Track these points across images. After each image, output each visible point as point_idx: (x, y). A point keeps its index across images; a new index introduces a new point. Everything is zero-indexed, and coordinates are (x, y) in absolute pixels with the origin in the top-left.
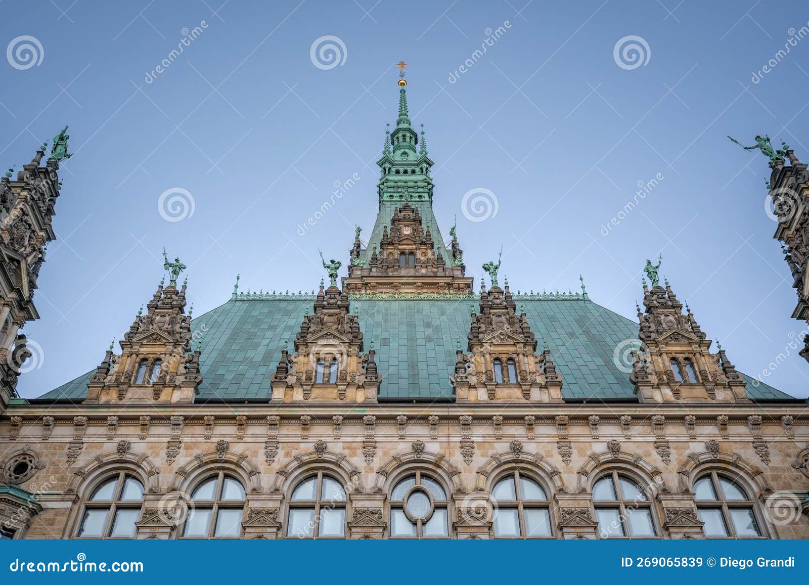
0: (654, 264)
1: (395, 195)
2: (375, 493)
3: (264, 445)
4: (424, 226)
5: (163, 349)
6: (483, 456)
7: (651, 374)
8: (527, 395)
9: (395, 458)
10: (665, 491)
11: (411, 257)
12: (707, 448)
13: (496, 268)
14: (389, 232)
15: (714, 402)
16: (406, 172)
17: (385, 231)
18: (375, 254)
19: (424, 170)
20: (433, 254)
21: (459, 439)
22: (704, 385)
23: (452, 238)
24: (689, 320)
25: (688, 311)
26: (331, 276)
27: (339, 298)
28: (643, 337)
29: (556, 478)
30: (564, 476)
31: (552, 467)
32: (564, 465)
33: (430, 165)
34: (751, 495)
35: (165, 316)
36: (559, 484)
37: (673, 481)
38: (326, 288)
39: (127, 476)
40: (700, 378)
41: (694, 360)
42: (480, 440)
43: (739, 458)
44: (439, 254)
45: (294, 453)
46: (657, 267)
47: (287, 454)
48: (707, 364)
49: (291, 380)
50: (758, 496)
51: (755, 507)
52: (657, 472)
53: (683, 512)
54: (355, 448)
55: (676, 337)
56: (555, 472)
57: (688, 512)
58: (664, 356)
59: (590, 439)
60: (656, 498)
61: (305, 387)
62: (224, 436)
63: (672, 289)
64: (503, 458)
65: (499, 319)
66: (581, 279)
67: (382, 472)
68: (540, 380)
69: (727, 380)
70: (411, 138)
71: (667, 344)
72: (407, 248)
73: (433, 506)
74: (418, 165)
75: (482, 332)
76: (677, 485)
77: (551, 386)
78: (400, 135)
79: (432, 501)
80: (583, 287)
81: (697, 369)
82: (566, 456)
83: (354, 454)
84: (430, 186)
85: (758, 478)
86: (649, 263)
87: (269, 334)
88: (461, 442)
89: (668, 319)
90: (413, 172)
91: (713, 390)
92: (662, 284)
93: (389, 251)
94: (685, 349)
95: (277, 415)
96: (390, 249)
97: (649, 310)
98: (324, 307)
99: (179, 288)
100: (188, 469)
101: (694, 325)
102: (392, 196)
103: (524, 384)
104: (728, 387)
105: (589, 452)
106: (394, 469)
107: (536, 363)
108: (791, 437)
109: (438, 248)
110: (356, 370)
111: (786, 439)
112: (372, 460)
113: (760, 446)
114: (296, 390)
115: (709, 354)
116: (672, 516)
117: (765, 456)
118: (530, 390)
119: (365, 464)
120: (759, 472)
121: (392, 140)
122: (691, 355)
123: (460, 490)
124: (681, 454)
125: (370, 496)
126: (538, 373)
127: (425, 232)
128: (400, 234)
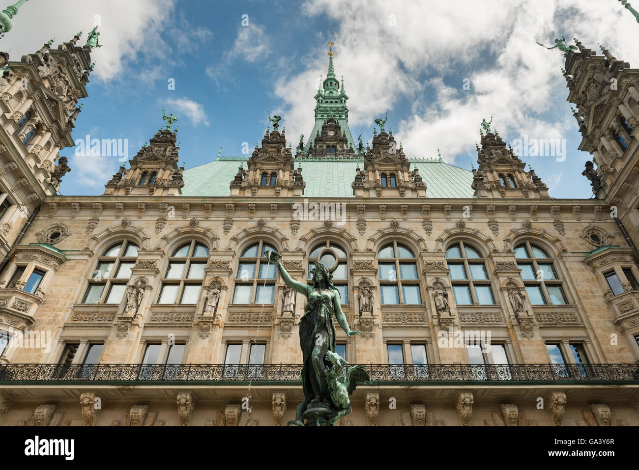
0: (487, 121)
1: (325, 115)
2: (298, 251)
3: (224, 222)
4: (342, 130)
5: (158, 166)
6: (372, 230)
7: (485, 183)
8: (402, 194)
9: (312, 231)
10: (495, 251)
11: (334, 149)
12: (523, 226)
13: (384, 122)
14: (320, 134)
15: (527, 198)
16: (332, 102)
17: (318, 134)
18: (311, 146)
19: (343, 101)
20: (347, 147)
21: (356, 220)
22: (521, 189)
23: (359, 142)
24: (510, 153)
25: (510, 147)
26: (275, 125)
28: (480, 161)
29: (421, 243)
30: (426, 242)
31: (419, 237)
32: (427, 235)
33: (347, 99)
34: (552, 255)
35: (161, 147)
36: (423, 247)
37: (500, 245)
38: (270, 132)
39: (129, 243)
40: (518, 185)
41: (514, 175)
42: (371, 220)
43: (545, 232)
44: (351, 147)
45: (243, 227)
46: (490, 123)
47: (239, 228)
48: (523, 178)
49: (243, 185)
50: (557, 255)
51: (555, 263)
52: (490, 240)
53: (507, 264)
54: (285, 225)
55: (502, 161)
56: (421, 240)
57: (511, 264)
58: (494, 173)
59: (445, 220)
60: (489, 256)
61: (253, 188)
62: (195, 216)
63: (499, 135)
64: (386, 231)
66: (438, 151)
67: (303, 239)
68: (411, 185)
69: (536, 187)
70: (335, 84)
71: (496, 166)
72: (331, 143)
73: (337, 260)
74: (339, 99)
75: (373, 158)
76: (503, 247)
77: (420, 189)
78: (329, 82)
79: (337, 258)
80: (440, 155)
81: (516, 180)
82: (428, 230)
83: (284, 229)
84: (346, 111)
85: (558, 244)
86: (484, 120)
88: (357, 221)
89: (496, 153)
90: (336, 102)
91: (527, 192)
92: (492, 132)
93: (320, 145)
94: (508, 168)
95: (232, 203)
96: (321, 144)
97: (484, 147)
98: (268, 143)
99: (172, 132)
100: (171, 236)
101: (513, 155)
102: (323, 116)
103: (400, 188)
104: (537, 191)
105: (444, 228)
106: (311, 238)
107: (409, 176)
108: (579, 220)
109: (351, 144)
110: (288, 179)
111: (575, 221)
112: (297, 232)
113: (558, 225)
114: (247, 190)
115: (524, 172)
116: (500, 266)
117: (562, 231)
118: (404, 191)
119: (291, 234)
120: (558, 240)
121: (324, 85)
122: (512, 173)
123: (356, 250)
124: (506, 230)
125: (294, 254)
126: (410, 182)
127: (342, 134)
128: (327, 135)
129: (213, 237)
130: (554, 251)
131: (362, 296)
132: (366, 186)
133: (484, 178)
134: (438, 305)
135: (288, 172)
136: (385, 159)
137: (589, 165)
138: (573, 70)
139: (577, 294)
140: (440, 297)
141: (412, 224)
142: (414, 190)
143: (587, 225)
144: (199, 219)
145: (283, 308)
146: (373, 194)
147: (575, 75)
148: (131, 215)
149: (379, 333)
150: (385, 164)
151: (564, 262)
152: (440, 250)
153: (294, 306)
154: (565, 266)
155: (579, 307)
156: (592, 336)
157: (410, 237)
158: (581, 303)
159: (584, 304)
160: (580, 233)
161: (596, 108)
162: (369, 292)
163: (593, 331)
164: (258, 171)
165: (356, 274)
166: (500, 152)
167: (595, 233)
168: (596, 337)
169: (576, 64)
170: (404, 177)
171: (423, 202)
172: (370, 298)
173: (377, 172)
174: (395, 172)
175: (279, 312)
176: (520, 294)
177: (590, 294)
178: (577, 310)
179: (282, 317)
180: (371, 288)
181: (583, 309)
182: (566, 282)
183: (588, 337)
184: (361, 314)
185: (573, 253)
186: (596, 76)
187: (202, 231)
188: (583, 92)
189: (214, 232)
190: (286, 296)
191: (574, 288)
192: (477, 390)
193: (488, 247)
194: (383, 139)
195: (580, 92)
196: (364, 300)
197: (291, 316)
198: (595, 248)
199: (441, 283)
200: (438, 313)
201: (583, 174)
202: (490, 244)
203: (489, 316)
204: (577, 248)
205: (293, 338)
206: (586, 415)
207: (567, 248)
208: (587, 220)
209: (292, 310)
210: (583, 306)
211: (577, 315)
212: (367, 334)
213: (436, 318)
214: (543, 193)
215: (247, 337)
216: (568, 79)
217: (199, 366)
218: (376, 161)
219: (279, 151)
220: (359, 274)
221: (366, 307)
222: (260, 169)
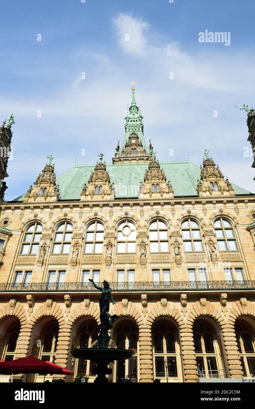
1: (130, 129)
2: (112, 228)
3: (79, 214)
4: (140, 140)
5: (47, 185)
6: (147, 215)
7: (203, 188)
8: (162, 196)
9: (119, 217)
10: (205, 225)
11: (135, 150)
12: (219, 211)
14: (128, 142)
15: (223, 196)
16: (134, 121)
17: (127, 142)
18: (123, 150)
19: (140, 120)
22: (220, 191)
23: (150, 143)
24: (217, 169)
25: (218, 166)
26: (100, 159)
27: (103, 166)
28: (201, 175)
30: (172, 221)
31: (169, 218)
32: (173, 217)
33: (142, 118)
35: (48, 174)
37: (207, 221)
38: (99, 163)
39: (38, 224)
40: (219, 188)
41: (218, 182)
42: (146, 210)
43: (230, 214)
44: (144, 149)
45: (88, 216)
46: (208, 152)
47: (86, 216)
48: (222, 184)
49: (87, 193)
50: (234, 225)
51: (234, 229)
52: (202, 219)
53: (209, 231)
54: (107, 214)
55: (212, 175)
56: (170, 220)
57: (211, 231)
58: (208, 181)
59: (182, 209)
60: (202, 227)
61: (91, 195)
62: (66, 211)
63: (212, 159)
64: (153, 216)
65: (154, 171)
67: (115, 221)
68: (167, 191)
69: (228, 189)
70: (136, 109)
71: (209, 178)
72: (133, 147)
73: (131, 231)
74: (138, 118)
75: (149, 176)
77: (170, 193)
78: (132, 108)
79: (131, 229)
81: (218, 185)
82: (173, 215)
83: (106, 216)
84: (142, 126)
85: (235, 220)
86: (206, 150)
87: (85, 178)
88: (140, 211)
89: (210, 170)
90: (137, 121)
91: (223, 192)
92: (209, 158)
94: (215, 179)
95: (82, 205)
96: (128, 148)
97: (204, 166)
98: (98, 170)
99: (52, 165)
100: (56, 222)
101: (219, 171)
102: (129, 130)
103: (161, 192)
104: (228, 191)
105: (181, 213)
106: (119, 220)
107: (166, 185)
108: (247, 206)
109: (144, 147)
110: (108, 189)
111: (245, 207)
112: (112, 218)
113: (237, 210)
114: (88, 196)
115: (223, 180)
116: (206, 232)
117: (238, 213)
118: (163, 194)
119: (110, 219)
120: (235, 218)
121: (130, 110)
123: (139, 226)
124: (211, 213)
125: (111, 229)
126: (166, 189)
127: (140, 142)
128: (132, 143)
129: (74, 221)
131: (141, 249)
132: (145, 192)
133: (203, 185)
134: (175, 252)
135: (108, 185)
139: (241, 245)
140: (177, 249)
141: (166, 212)
142: (168, 193)
143: (251, 209)
145: (106, 255)
146: (148, 196)
148: (37, 211)
149: (149, 266)
150: (154, 179)
151: (237, 229)
152: (178, 225)
153: (111, 254)
154: (237, 231)
155: (242, 252)
156: (246, 266)
157: (164, 218)
159: (244, 250)
160: (247, 214)
163: (247, 264)
166: (212, 169)
172: (145, 250)
173: (150, 183)
174: (159, 183)
176: (214, 246)
177: (247, 246)
182: (237, 239)
183: (244, 266)
184: (141, 257)
185: (242, 224)
187: (69, 218)
189: (75, 218)
190: (108, 250)
191: (240, 242)
200: (175, 256)
202: (202, 221)
204: (245, 222)
205: (111, 269)
207: (239, 222)
212: (143, 266)
213: (174, 259)
215: (91, 268)
217: (72, 283)
219: (103, 174)
221: (143, 254)
222: (94, 184)
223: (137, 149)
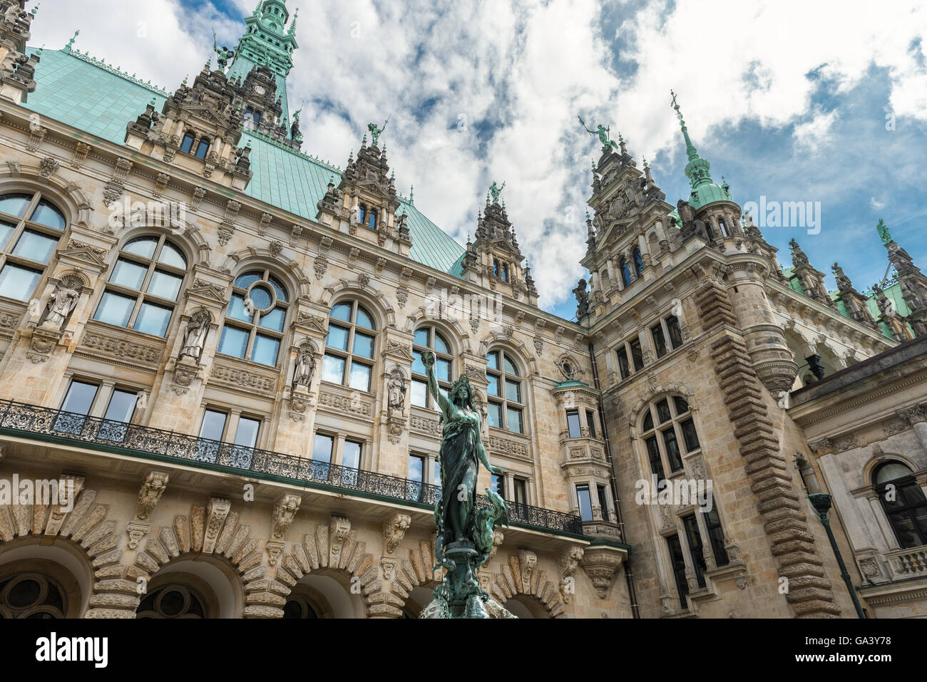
0: (498, 187)
1: (256, 56)
2: (223, 273)
3: (106, 185)
4: (277, 93)
6: (333, 276)
7: (478, 264)
8: (381, 242)
9: (250, 249)
10: (469, 351)
11: (258, 115)
12: (504, 331)
14: (242, 83)
15: (516, 300)
16: (270, 41)
19: (289, 48)
20: (279, 121)
21: (316, 256)
22: (512, 287)
24: (512, 237)
25: (513, 231)
28: (478, 235)
29: (390, 315)
30: (396, 315)
31: (389, 306)
32: (399, 307)
33: (295, 48)
34: (522, 373)
36: (391, 320)
37: (475, 346)
40: (510, 280)
41: (509, 266)
42: (334, 263)
43: (523, 346)
44: (284, 125)
46: (500, 190)
48: (517, 274)
49: (153, 136)
50: (528, 376)
51: (523, 384)
52: (467, 337)
53: (476, 370)
54: (211, 226)
55: (502, 245)
56: (391, 311)
57: (481, 372)
58: (490, 255)
59: (423, 295)
60: (460, 355)
61: (167, 149)
62: (53, 155)
63: (505, 210)
64: (350, 284)
65: (372, 173)
66: (412, 188)
67: (234, 257)
68: (394, 235)
69: (527, 290)
70: (282, 15)
71: (495, 248)
72: (256, 105)
74: (283, 41)
75: (355, 177)
76: (478, 350)
77: (405, 244)
78: (273, 7)
79: (274, 300)
80: (412, 195)
81: (510, 274)
82: (402, 301)
83: (207, 231)
84: (290, 65)
85: (532, 363)
88: (316, 258)
89: (498, 231)
90: (278, 44)
91: (517, 292)
92: (500, 203)
94: (506, 256)
95: (130, 161)
97: (487, 218)
98: (205, 86)
101: (515, 242)
102: (252, 55)
103: (382, 234)
104: (527, 294)
105: (420, 305)
106: (246, 259)
107: (394, 221)
108: (559, 343)
109: (284, 119)
110: (227, 158)
111: (555, 343)
112: (226, 244)
113: (538, 341)
114: (156, 148)
115: (520, 266)
116: (470, 372)
117: (539, 350)
118: (385, 239)
119: (218, 244)
120: (533, 359)
121: (264, 8)
122: (508, 263)
123: (306, 298)
124: (486, 330)
125: (216, 273)
126: (394, 230)
127: (276, 99)
128: (253, 90)
129: (81, 202)
130: (525, 370)
131: (302, 363)
132: (339, 212)
133: (478, 257)
134: (392, 399)
135: (230, 147)
136: (371, 185)
137: (582, 283)
138: (606, 171)
139: (535, 425)
140: (397, 390)
141: (384, 286)
142: (397, 242)
143: (564, 351)
144: (61, 163)
145: (183, 348)
146: (344, 228)
147: (606, 177)
149: (311, 417)
150: (369, 191)
151: (532, 386)
152: (409, 331)
153: (201, 351)
154: (532, 390)
155: (534, 440)
156: (537, 475)
157: (377, 302)
158: (537, 437)
159: (539, 438)
160: (555, 358)
161: (616, 226)
162: (312, 360)
163: (540, 471)
164: (181, 124)
165: (300, 330)
166: (502, 231)
167: (569, 362)
168: (541, 478)
169: (611, 165)
170: (389, 220)
171: (406, 263)
172: (311, 369)
173: (356, 199)
174: (378, 208)
175: (175, 353)
176: (483, 410)
177: (548, 429)
178: (531, 443)
179: (181, 362)
180: (314, 354)
181: (537, 443)
182: (528, 409)
183: (533, 475)
184: (294, 385)
185: (544, 378)
186: (628, 190)
187: (63, 185)
188: (607, 202)
189: (85, 194)
190: (192, 333)
191: (535, 418)
192: (416, 513)
193: (462, 344)
194: (372, 155)
195: (604, 200)
196: (304, 369)
197: (194, 364)
198: (565, 379)
199: (401, 373)
200: (388, 409)
201: (574, 291)
202: (465, 341)
203: (417, 421)
204: (549, 374)
205: (191, 396)
206: (513, 560)
207: (540, 371)
208: (566, 345)
209: (197, 354)
210: (537, 440)
211: (528, 448)
212: (297, 414)
213: (385, 415)
214: (532, 298)
215: (111, 377)
216: (596, 177)
217: (28, 406)
218: (359, 183)
219: (221, 107)
220: (302, 331)
221: (303, 379)
222: (185, 123)
223: (265, 116)
